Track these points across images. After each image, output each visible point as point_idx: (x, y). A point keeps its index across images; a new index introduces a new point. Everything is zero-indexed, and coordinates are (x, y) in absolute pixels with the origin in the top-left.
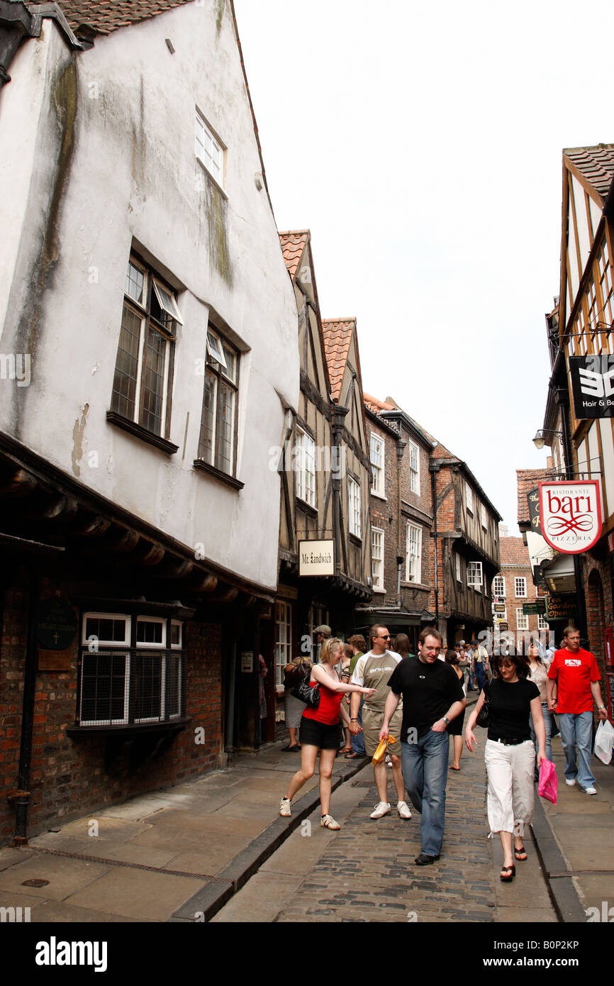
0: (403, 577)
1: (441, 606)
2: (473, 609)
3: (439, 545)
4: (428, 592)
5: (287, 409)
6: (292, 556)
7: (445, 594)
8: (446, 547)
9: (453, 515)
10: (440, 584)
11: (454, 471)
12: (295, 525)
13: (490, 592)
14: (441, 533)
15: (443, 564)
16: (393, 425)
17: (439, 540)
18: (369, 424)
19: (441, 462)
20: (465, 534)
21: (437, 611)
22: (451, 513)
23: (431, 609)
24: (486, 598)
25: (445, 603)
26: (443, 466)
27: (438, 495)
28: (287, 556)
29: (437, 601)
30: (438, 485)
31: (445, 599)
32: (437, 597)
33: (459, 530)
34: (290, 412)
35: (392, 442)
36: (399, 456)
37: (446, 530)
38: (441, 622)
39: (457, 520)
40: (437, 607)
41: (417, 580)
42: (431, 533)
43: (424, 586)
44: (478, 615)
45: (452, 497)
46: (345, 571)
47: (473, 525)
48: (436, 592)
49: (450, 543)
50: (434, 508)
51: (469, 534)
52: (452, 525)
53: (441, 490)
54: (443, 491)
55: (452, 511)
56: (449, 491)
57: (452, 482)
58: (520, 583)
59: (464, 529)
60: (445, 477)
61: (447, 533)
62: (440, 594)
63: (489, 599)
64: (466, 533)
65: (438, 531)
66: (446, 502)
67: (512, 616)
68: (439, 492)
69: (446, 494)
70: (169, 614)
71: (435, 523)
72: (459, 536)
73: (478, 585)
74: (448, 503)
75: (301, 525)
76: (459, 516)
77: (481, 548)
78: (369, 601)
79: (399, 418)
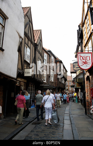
0: (50, 80)
1: (57, 85)
2: (62, 86)
3: (57, 75)
5: (20, 37)
6: (23, 72)
7: (58, 83)
11: (60, 62)
12: (24, 65)
13: (65, 84)
15: (57, 78)
16: (49, 53)
18: (44, 51)
19: (57, 60)
23: (55, 86)
24: (64, 85)
28: (21, 71)
34: (21, 38)
35: (48, 55)
36: (50, 58)
38: (57, 88)
41: (53, 81)
43: (54, 82)
44: (63, 87)
46: (37, 77)
48: (56, 83)
58: (70, 83)
63: (65, 85)
67: (69, 88)
73: (63, 82)
75: (25, 66)
77: (64, 76)
78: (42, 84)
79: (50, 51)
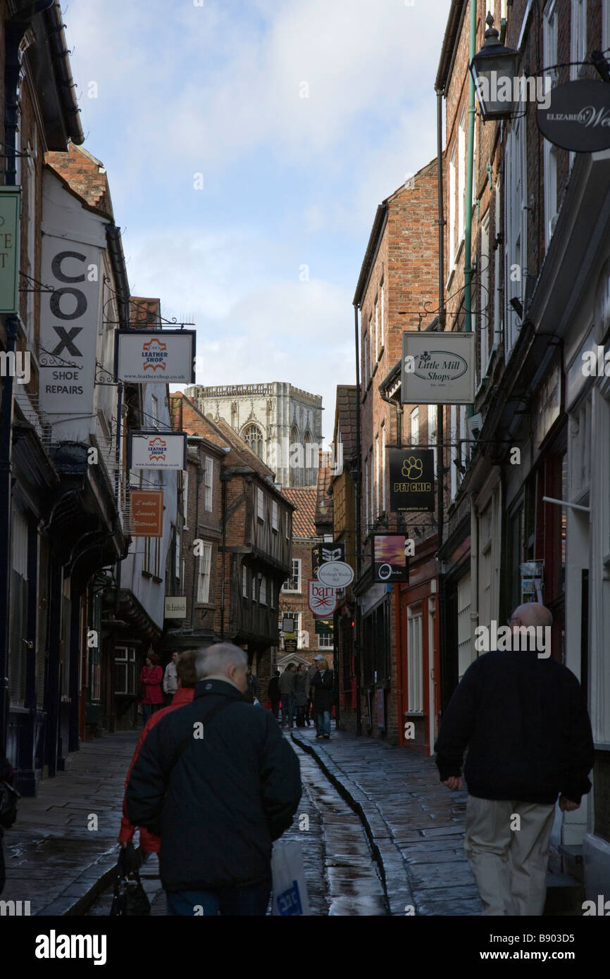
0: (196, 599)
1: (226, 625)
2: (257, 626)
3: (228, 561)
4: (213, 610)
7: (232, 613)
8: (235, 563)
9: (243, 529)
10: (226, 602)
11: (246, 481)
13: (277, 602)
14: (229, 548)
15: (231, 581)
17: (227, 555)
19: (233, 469)
20: (255, 548)
21: (222, 630)
22: (242, 527)
23: (215, 629)
24: (272, 612)
25: (231, 623)
26: (236, 474)
27: (228, 506)
29: (222, 621)
30: (229, 495)
31: (231, 618)
32: (222, 615)
33: (249, 545)
37: (235, 545)
39: (247, 534)
40: (222, 626)
41: (206, 600)
42: (219, 547)
43: (211, 605)
44: (262, 632)
45: (243, 510)
47: (262, 533)
48: (222, 610)
49: (239, 559)
50: (223, 521)
51: (258, 546)
52: (241, 540)
53: (232, 501)
54: (234, 502)
55: (242, 524)
56: (240, 502)
57: (245, 493)
59: (253, 543)
60: (237, 487)
61: (237, 547)
62: (227, 613)
64: (256, 546)
65: (227, 545)
66: (236, 514)
68: (230, 503)
69: (237, 506)
70: (129, 645)
71: (224, 536)
72: (249, 552)
74: (239, 515)
76: (250, 530)
77: (270, 556)
